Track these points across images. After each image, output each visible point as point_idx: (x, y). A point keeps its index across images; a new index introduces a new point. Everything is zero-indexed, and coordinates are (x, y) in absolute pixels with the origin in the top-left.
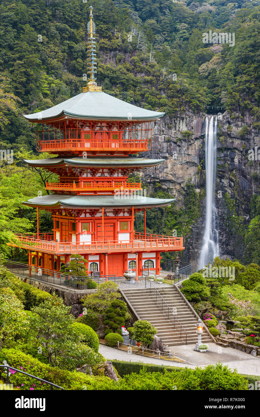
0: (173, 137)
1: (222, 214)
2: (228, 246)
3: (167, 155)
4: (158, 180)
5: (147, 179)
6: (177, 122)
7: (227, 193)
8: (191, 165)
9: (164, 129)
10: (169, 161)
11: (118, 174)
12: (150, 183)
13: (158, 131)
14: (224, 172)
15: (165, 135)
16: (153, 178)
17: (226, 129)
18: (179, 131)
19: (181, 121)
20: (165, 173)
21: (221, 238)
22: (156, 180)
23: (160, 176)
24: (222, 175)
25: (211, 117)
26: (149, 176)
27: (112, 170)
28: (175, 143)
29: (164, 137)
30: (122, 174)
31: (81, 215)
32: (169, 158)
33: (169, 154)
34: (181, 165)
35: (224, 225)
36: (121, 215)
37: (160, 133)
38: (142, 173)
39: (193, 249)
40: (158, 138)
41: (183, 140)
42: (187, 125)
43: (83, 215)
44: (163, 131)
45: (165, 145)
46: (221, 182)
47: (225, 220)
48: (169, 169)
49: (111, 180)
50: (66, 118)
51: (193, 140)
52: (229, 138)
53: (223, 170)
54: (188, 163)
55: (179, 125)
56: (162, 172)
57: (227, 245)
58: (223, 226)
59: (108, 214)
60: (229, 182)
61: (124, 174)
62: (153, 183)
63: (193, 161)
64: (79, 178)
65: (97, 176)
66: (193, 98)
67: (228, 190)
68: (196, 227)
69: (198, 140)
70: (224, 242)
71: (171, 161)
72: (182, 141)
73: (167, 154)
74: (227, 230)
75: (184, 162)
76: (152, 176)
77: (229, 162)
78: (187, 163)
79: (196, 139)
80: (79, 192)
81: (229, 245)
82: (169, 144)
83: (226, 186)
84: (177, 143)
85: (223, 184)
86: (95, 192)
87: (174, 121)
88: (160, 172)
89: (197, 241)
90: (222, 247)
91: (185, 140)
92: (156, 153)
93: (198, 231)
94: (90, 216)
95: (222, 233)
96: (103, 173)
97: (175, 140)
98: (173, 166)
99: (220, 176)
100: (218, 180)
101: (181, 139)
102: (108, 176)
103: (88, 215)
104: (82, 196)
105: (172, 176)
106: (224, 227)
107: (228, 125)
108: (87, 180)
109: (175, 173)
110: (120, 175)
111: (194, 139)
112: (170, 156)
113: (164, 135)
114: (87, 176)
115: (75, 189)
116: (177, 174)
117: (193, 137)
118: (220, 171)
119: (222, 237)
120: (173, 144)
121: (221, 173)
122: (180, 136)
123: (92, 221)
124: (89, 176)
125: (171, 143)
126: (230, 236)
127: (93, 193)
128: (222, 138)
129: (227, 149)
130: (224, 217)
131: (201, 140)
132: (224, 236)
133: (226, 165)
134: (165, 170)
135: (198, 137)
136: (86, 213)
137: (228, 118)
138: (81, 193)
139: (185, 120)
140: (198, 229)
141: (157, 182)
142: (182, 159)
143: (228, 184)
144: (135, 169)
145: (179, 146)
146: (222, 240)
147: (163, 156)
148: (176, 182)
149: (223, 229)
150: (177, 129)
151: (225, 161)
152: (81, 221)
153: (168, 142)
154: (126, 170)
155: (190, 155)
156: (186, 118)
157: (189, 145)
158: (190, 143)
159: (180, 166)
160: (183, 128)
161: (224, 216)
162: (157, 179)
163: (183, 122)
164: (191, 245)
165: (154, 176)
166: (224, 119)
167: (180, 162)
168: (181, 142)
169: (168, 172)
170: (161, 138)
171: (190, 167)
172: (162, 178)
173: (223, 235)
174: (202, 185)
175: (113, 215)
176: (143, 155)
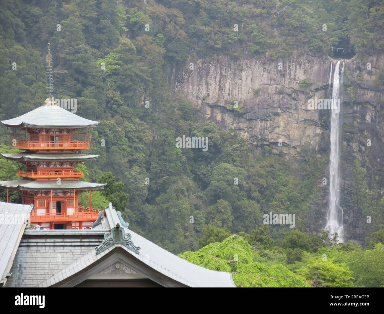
0: (286, 87)
1: (349, 187)
2: (356, 229)
3: (279, 111)
4: (267, 143)
5: (254, 142)
6: (293, 68)
7: (356, 160)
8: (309, 124)
9: (275, 77)
10: (282, 119)
11: (67, 165)
12: (257, 146)
13: (268, 80)
14: (351, 133)
15: (277, 84)
16: (261, 140)
17: (356, 78)
18: (294, 79)
19: (298, 67)
20: (276, 134)
21: (347, 217)
22: (265, 143)
23: (270, 137)
24: (349, 137)
25: (337, 62)
26: (255, 137)
27: (62, 163)
28: (290, 95)
29: (276, 87)
30: (70, 166)
31: (38, 194)
32: (282, 114)
33: (281, 110)
34: (297, 123)
35: (351, 201)
36: (69, 194)
37: (270, 82)
38: (246, 133)
39: (311, 232)
40: (267, 88)
41: (300, 92)
42: (305, 73)
43: (39, 195)
44: (274, 79)
45: (276, 97)
46: (349, 145)
47: (353, 195)
48: (281, 129)
49: (61, 170)
50: (25, 127)
51: (312, 91)
52: (359, 89)
53: (352, 130)
54: (307, 122)
55: (295, 72)
56: (273, 133)
57: (355, 227)
58: (350, 203)
59: (58, 194)
60: (359, 146)
61: (72, 165)
62: (261, 147)
63: (313, 118)
64: (37, 168)
65: (50, 167)
66: (314, 37)
67: (357, 156)
68: (316, 204)
69: (320, 92)
70: (350, 223)
71: (284, 119)
72: (298, 93)
73: (279, 109)
74: (356, 208)
75: (301, 120)
76: (260, 137)
77: (359, 120)
78: (305, 120)
79: (317, 90)
80: (36, 179)
81: (358, 227)
82: (281, 96)
83: (355, 150)
84: (291, 95)
85: (351, 149)
86: (49, 178)
87: (289, 66)
88: (269, 133)
89: (316, 221)
90: (348, 229)
91: (303, 92)
92: (264, 108)
93: (317, 208)
94: (45, 196)
95: (348, 212)
96: (55, 165)
97: (289, 91)
98: (286, 125)
99: (347, 138)
100: (345, 143)
101: (297, 91)
102: (59, 167)
103: (43, 195)
104: (39, 181)
105: (285, 137)
106: (352, 204)
107: (358, 72)
108: (43, 170)
109: (289, 134)
110: (68, 166)
111: (314, 91)
112: (283, 112)
113: (275, 86)
114: (43, 166)
115: (33, 176)
116: (292, 135)
117: (313, 87)
118: (348, 132)
119: (349, 216)
120: (286, 97)
121: (348, 134)
122: (296, 87)
123: (46, 199)
124: (45, 166)
125: (285, 95)
126: (359, 216)
127: (47, 179)
128: (350, 89)
129: (357, 103)
130: (351, 191)
131: (323, 91)
132: (352, 215)
133: (356, 124)
134: (277, 130)
135: (320, 88)
136: (41, 193)
137: (359, 63)
138: (38, 179)
139: (303, 66)
140: (317, 206)
141: (266, 145)
142: (298, 115)
143: (358, 149)
144: (79, 162)
145: (294, 99)
146: (348, 220)
147: (275, 112)
148: (290, 145)
149: (349, 206)
150: (293, 76)
151: (354, 118)
152: (37, 199)
153: (281, 94)
154: (72, 163)
155: (308, 110)
156: (305, 63)
157: (308, 98)
158: (309, 96)
159: (295, 124)
160: (301, 76)
161: (351, 189)
162: (266, 141)
163: (300, 68)
164: (308, 227)
165: (261, 137)
166: (354, 64)
167: (295, 120)
168: (298, 95)
169: (280, 133)
170: (272, 89)
171: (309, 127)
172: (272, 141)
173: (349, 214)
174: (325, 150)
175: (63, 195)
176: (248, 111)
